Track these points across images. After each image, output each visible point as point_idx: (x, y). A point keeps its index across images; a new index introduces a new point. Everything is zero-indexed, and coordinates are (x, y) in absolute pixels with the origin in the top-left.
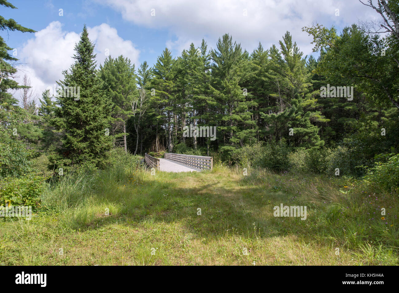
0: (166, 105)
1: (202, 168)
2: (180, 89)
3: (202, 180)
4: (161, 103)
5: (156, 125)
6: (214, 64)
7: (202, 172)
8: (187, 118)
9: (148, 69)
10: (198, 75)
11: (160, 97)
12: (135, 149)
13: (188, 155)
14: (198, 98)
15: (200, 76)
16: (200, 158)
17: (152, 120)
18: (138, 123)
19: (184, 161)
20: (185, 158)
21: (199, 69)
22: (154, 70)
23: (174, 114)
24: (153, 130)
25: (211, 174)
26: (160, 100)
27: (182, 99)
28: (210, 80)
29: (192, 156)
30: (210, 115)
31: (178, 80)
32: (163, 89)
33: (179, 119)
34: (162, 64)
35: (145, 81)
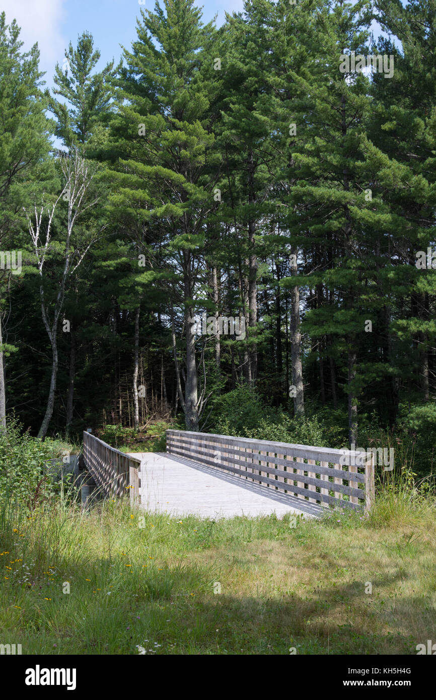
0: (177, 226)
1: (327, 499)
2: (236, 157)
3: (324, 557)
4: (154, 217)
5: (135, 314)
6: (387, 44)
7: (327, 522)
8: (265, 281)
9: (97, 69)
10: (314, 97)
11: (152, 194)
12: (44, 413)
13: (264, 442)
14: (310, 194)
15: (324, 100)
16: (319, 457)
17: (118, 291)
18: (55, 301)
19: (250, 466)
20: (251, 456)
21: (317, 70)
22: (124, 72)
23: (210, 266)
24: (119, 332)
25: (366, 532)
26: (151, 206)
27: (244, 204)
28: (366, 115)
29: (281, 444)
30: (360, 268)
31: (227, 118)
32: (161, 157)
33: (228, 288)
34: (158, 47)
35: (85, 122)
